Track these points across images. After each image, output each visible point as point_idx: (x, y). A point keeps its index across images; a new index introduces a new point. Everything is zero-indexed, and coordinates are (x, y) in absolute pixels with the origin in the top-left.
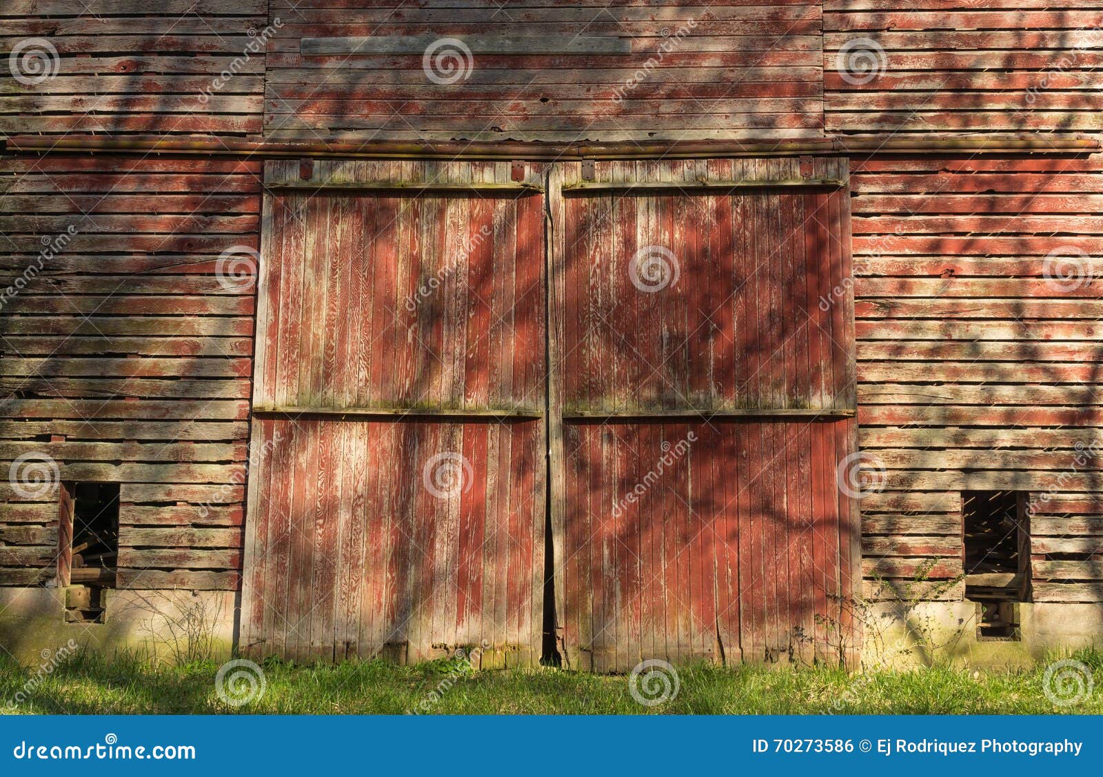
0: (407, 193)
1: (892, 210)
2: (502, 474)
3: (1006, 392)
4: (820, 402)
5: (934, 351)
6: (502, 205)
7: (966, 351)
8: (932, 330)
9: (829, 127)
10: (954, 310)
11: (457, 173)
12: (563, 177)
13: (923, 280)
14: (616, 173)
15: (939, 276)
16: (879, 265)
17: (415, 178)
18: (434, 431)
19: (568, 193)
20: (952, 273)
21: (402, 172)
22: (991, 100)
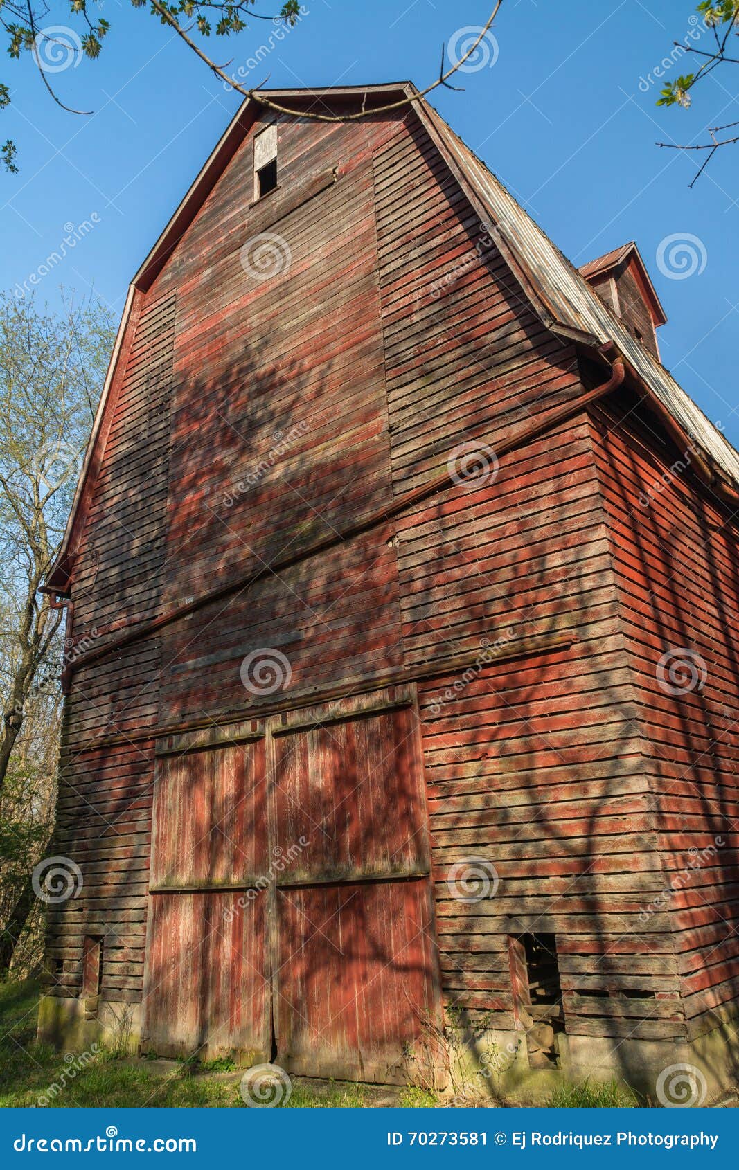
0: (204, 748)
1: (447, 714)
2: (250, 926)
3: (529, 849)
4: (409, 866)
5: (480, 819)
6: (248, 747)
7: (500, 817)
8: (477, 802)
9: (407, 662)
10: (490, 784)
11: (226, 733)
12: (274, 724)
13: (469, 764)
14: (295, 719)
15: (479, 759)
16: (440, 757)
17: (213, 737)
18: (220, 897)
19: (277, 735)
20: (485, 755)
21: (202, 737)
22: (502, 620)
